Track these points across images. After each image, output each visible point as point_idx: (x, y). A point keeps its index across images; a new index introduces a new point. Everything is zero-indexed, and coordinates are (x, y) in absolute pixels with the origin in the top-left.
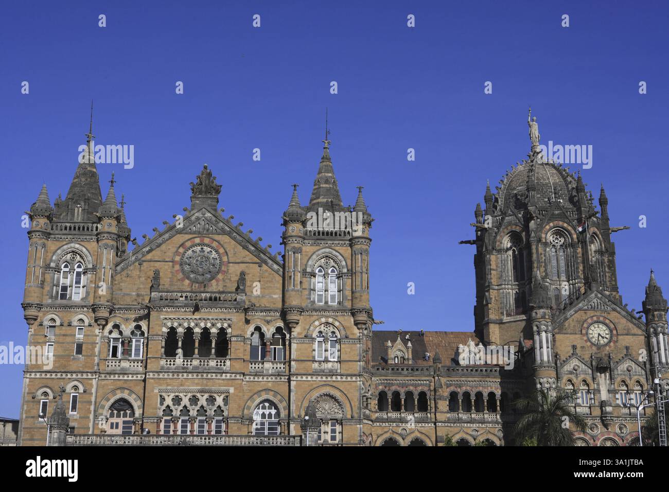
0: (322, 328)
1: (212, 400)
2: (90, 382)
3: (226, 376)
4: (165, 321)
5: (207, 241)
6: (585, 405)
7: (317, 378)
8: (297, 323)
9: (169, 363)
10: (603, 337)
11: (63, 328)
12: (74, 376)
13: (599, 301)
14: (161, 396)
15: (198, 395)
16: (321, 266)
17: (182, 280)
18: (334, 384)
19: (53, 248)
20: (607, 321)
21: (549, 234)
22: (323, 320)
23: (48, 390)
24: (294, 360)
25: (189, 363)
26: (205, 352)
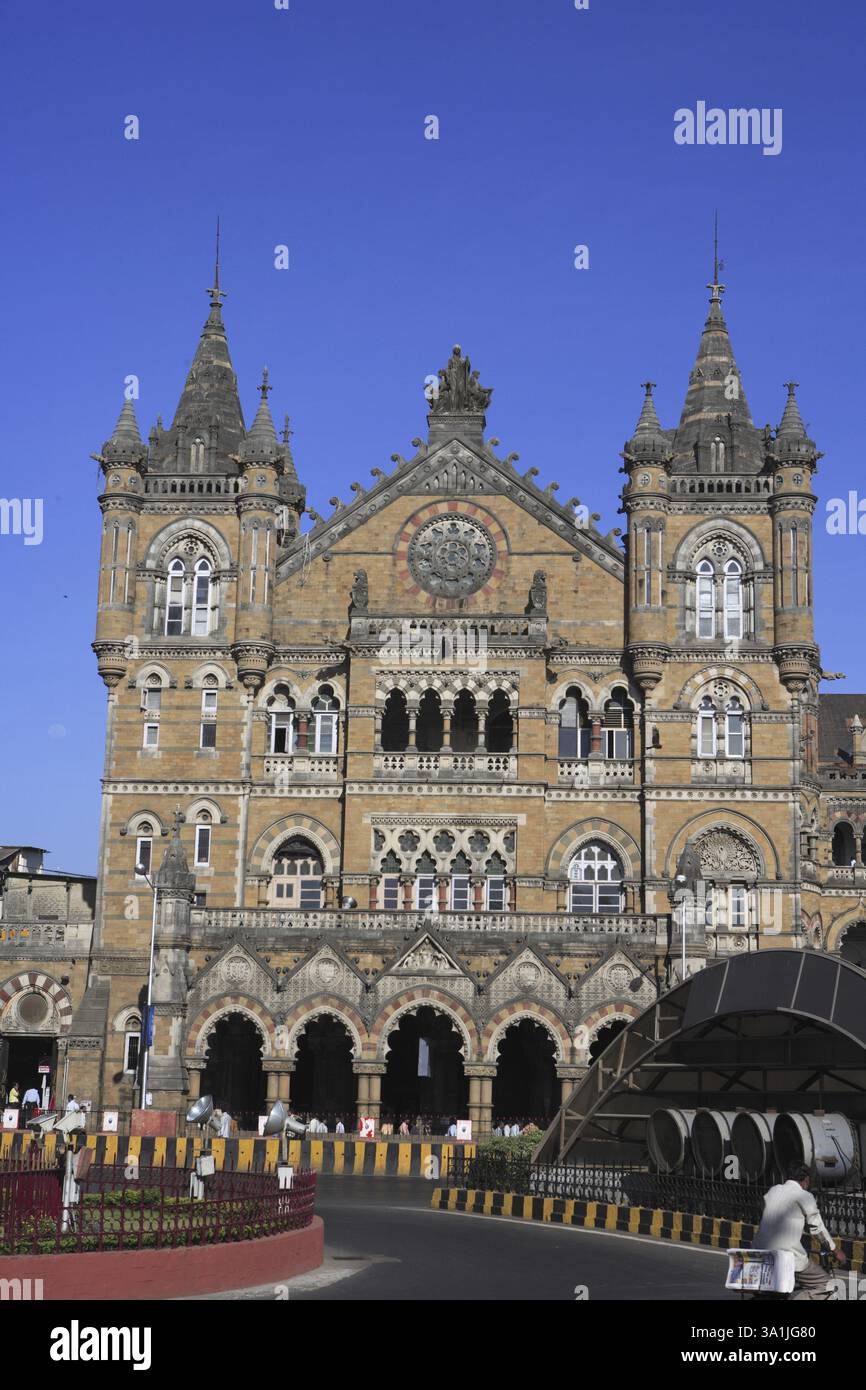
0: (712, 689)
1: (480, 840)
2: (233, 802)
3: (510, 790)
4: (381, 678)
5: (463, 508)
7: (701, 795)
8: (658, 680)
9: (390, 763)
11: (177, 693)
12: (202, 790)
14: (376, 831)
15: (453, 830)
16: (706, 558)
17: (414, 591)
18: (739, 808)
19: (150, 530)
22: (713, 672)
23: (151, 819)
24: (651, 758)
25: (432, 764)
26: (464, 741)
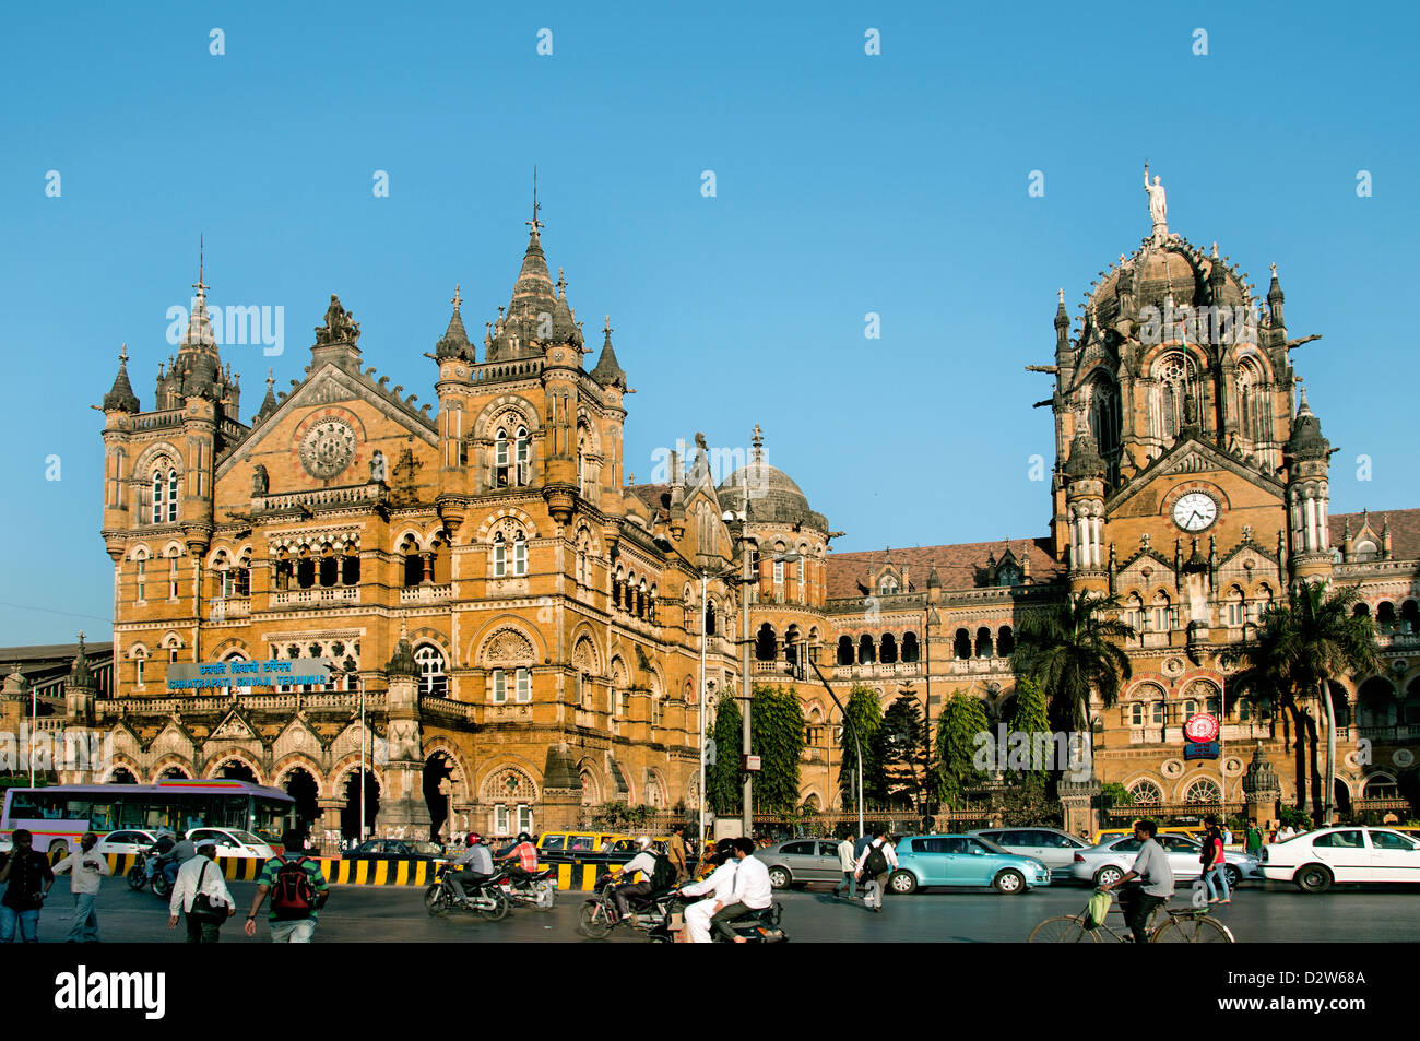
0: (502, 526)
1: (339, 650)
2: (189, 632)
3: (355, 612)
4: (273, 539)
5: (335, 412)
6: (1162, 630)
7: (492, 605)
8: (460, 523)
9: (281, 599)
10: (1201, 517)
11: (154, 561)
12: (170, 625)
13: (1197, 455)
14: (273, 646)
15: (321, 642)
16: (501, 427)
17: (303, 476)
18: (519, 613)
19: (137, 453)
20: (1211, 489)
21: (1157, 363)
22: (501, 513)
23: (142, 647)
24: (456, 581)
25: (308, 597)
26: (328, 580)
